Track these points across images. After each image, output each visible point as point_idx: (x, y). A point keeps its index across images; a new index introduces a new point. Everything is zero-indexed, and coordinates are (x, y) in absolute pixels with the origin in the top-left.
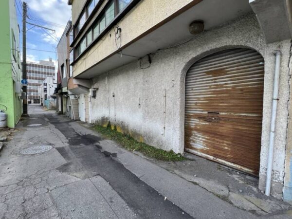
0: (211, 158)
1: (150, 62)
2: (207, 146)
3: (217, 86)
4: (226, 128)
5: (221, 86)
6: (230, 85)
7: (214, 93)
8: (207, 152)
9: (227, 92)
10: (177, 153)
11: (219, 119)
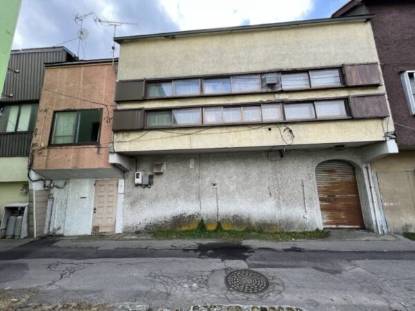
0: (334, 226)
1: (282, 156)
2: (330, 219)
3: (332, 179)
4: (340, 205)
5: (334, 179)
6: (339, 179)
7: (330, 183)
8: (331, 224)
9: (338, 183)
10: (322, 229)
11: (336, 200)
